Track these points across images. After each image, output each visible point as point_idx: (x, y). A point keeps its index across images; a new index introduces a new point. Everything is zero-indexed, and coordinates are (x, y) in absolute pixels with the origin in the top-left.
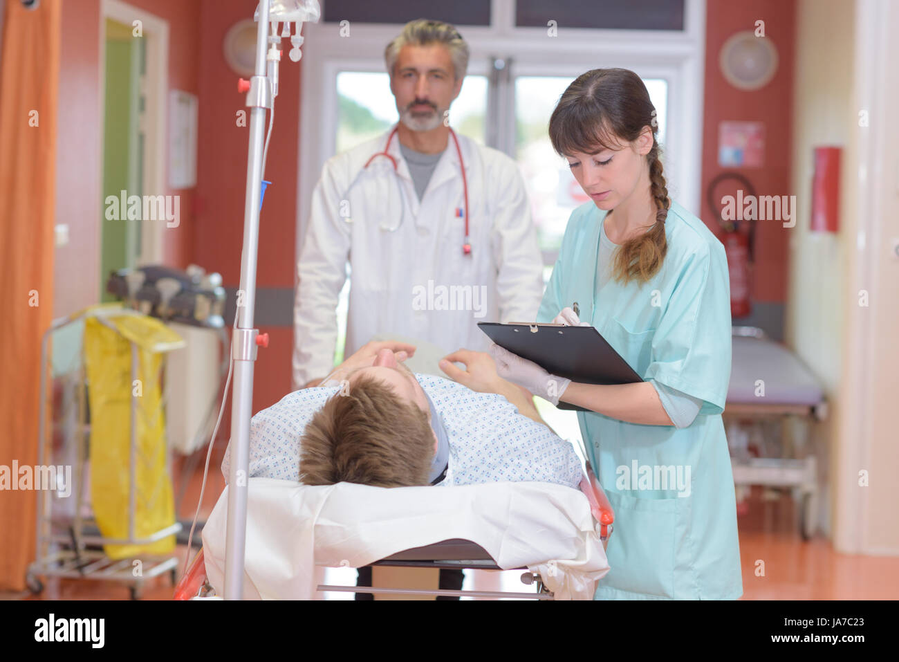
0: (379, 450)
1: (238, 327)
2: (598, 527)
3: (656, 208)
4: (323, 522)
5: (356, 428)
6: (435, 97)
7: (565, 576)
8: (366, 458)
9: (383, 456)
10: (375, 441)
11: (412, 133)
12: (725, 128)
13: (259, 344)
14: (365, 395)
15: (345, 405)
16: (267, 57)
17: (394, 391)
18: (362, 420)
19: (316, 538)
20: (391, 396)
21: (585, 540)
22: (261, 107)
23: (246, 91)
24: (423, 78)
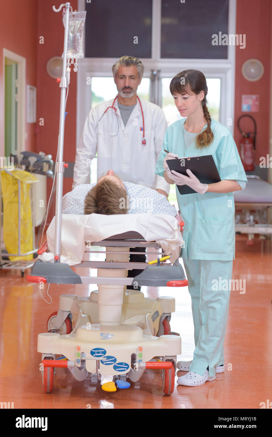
0: (112, 204)
1: (57, 161)
2: (180, 228)
3: (207, 122)
4: (87, 226)
5: (104, 196)
6: (132, 85)
7: (169, 245)
8: (108, 207)
9: (114, 206)
10: (111, 201)
11: (123, 98)
12: (244, 96)
13: (65, 166)
14: (107, 185)
15: (100, 189)
16: (66, 70)
17: (116, 184)
18: (106, 194)
19: (85, 232)
20: (115, 185)
21: (175, 232)
22: (64, 87)
23: (59, 82)
24: (127, 78)
